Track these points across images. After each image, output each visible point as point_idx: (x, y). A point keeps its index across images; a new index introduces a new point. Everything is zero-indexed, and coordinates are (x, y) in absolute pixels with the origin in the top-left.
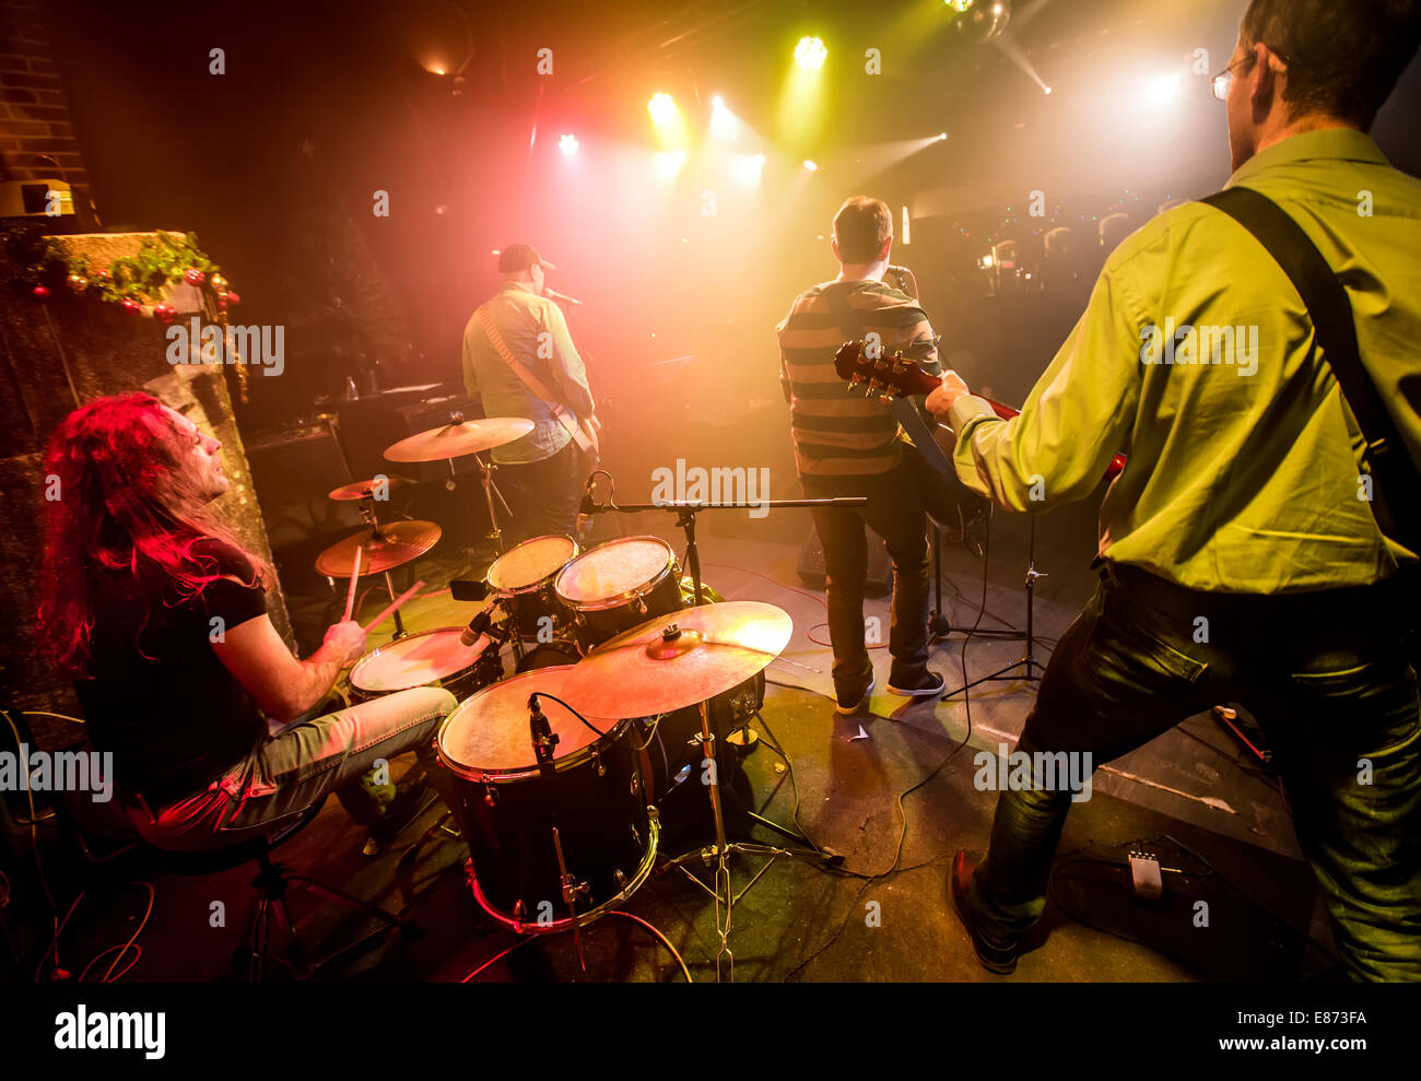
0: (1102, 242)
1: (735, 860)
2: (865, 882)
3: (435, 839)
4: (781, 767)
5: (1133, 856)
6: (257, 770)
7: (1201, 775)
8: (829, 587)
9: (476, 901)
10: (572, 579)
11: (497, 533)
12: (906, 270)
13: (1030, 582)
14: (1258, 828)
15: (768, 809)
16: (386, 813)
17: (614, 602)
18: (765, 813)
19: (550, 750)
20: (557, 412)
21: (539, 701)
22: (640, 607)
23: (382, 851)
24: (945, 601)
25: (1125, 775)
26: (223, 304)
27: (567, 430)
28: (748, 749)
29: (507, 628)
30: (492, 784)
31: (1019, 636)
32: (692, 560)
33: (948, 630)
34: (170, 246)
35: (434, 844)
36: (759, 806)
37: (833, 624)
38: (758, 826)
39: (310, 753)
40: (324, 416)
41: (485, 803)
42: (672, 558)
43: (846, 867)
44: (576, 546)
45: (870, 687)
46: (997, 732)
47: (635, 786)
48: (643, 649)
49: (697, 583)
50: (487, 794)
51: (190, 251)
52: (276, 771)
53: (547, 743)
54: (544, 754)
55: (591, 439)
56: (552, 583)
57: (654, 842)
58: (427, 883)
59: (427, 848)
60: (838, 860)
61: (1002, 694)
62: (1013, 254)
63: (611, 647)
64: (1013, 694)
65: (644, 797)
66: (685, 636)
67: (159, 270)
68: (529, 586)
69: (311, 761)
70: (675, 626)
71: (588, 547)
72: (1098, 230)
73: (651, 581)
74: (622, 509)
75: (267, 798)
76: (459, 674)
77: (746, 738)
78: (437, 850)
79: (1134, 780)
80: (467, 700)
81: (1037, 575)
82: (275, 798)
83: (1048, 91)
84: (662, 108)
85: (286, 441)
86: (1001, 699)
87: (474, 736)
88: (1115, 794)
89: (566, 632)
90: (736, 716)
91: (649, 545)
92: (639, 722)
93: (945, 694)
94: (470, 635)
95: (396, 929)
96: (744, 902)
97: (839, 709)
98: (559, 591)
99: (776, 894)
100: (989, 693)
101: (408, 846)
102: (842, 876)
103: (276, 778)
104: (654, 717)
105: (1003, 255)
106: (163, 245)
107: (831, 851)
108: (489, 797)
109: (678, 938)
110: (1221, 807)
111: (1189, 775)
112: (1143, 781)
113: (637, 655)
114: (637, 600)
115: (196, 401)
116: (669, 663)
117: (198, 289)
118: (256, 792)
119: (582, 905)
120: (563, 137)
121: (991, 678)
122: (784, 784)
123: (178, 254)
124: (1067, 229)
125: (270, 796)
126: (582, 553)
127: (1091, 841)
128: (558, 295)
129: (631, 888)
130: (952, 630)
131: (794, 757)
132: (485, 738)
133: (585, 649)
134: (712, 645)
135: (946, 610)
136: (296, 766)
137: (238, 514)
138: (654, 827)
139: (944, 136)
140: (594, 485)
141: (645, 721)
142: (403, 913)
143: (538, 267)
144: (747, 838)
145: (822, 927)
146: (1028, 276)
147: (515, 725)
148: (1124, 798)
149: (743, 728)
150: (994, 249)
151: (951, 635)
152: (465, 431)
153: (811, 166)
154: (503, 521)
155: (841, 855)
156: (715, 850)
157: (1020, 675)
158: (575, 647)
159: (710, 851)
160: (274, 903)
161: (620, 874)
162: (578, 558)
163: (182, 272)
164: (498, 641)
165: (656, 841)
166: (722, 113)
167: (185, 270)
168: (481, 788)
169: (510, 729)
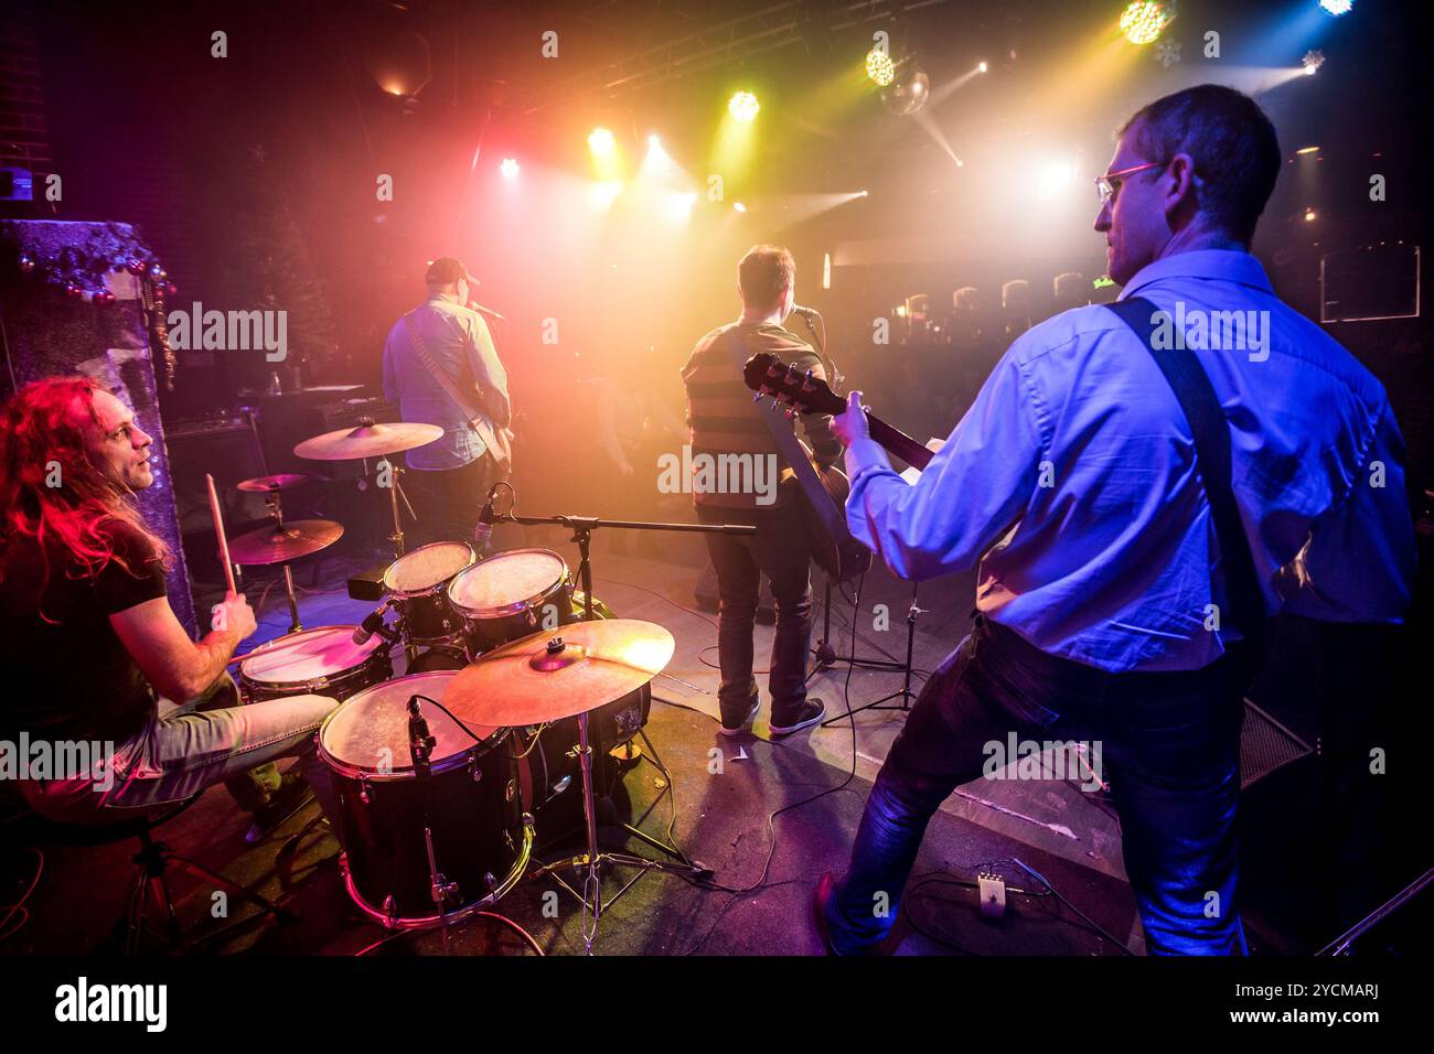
0: (1004, 304)
1: (607, 870)
2: (732, 896)
3: (317, 831)
4: (661, 783)
5: (983, 877)
6: (147, 752)
7: (1050, 804)
8: (722, 611)
9: (348, 893)
10: (466, 586)
11: (399, 536)
12: (814, 312)
13: (912, 617)
14: (1095, 853)
15: (645, 823)
16: (270, 802)
17: (506, 612)
18: (640, 827)
19: (426, 752)
20: (475, 422)
21: (418, 703)
22: (529, 617)
23: (265, 839)
24: (833, 631)
25: (984, 802)
26: (160, 294)
27: (482, 441)
28: (631, 763)
29: (399, 629)
30: (368, 781)
31: (900, 668)
32: (584, 575)
33: (832, 658)
34: (116, 235)
35: (315, 836)
36: (636, 820)
37: (722, 646)
38: (633, 838)
39: (199, 744)
40: (246, 408)
41: (360, 800)
42: (566, 571)
43: (715, 881)
44: (473, 554)
45: (754, 710)
46: (871, 759)
47: (510, 794)
48: (526, 660)
49: (588, 598)
50: (362, 791)
51: (134, 242)
52: (164, 756)
53: (422, 745)
54: (420, 757)
55: (505, 451)
56: (446, 589)
57: (527, 848)
58: (305, 873)
59: (308, 839)
60: (708, 875)
61: (880, 722)
62: (924, 307)
63: (497, 656)
64: (887, 723)
65: (521, 804)
66: (569, 651)
67: (103, 257)
68: (424, 590)
69: (198, 752)
70: (559, 639)
71: (486, 556)
72: (1001, 293)
73: (543, 593)
74: (521, 521)
75: (152, 781)
76: (347, 671)
77: (629, 753)
78: (318, 841)
79: (991, 807)
80: (352, 698)
81: (919, 611)
82: (159, 783)
83: (960, 163)
84: (601, 142)
85: (206, 430)
86: (877, 728)
87: (355, 733)
88: (972, 820)
89: (457, 638)
90: (620, 731)
91: (543, 558)
92: (521, 730)
93: (824, 721)
94: (362, 635)
95: (272, 915)
96: (612, 910)
97: (722, 728)
98: (451, 597)
99: (645, 904)
100: (867, 721)
101: (288, 837)
102: (711, 890)
103: (163, 763)
104: (537, 726)
105: (916, 307)
106: (110, 234)
107: (701, 865)
108: (364, 794)
109: (545, 941)
110: (1065, 833)
111: (1040, 803)
112: (999, 808)
113: (521, 665)
114: (527, 611)
115: (123, 385)
116: (550, 675)
117: (138, 278)
118: (142, 774)
119: (451, 904)
120: (506, 161)
121: (870, 707)
122: (663, 799)
123: (123, 244)
124: (974, 290)
125: (155, 780)
126: (479, 562)
127: (947, 863)
128: (482, 308)
129: (500, 891)
130: (838, 659)
131: (675, 773)
132: (367, 736)
133: (473, 656)
134: (594, 660)
135: (834, 640)
136: (183, 755)
137: (152, 498)
138: (529, 833)
139: (865, 193)
140: (495, 495)
141: (528, 730)
142: (280, 899)
143: (464, 282)
144: (621, 849)
145: (686, 936)
146: (937, 329)
147: (395, 724)
148: (981, 823)
149: (626, 743)
150: (907, 301)
151: (837, 664)
152: (374, 433)
153: (740, 207)
154: (407, 525)
155: (711, 869)
156: (586, 859)
157: (897, 705)
158: (464, 653)
159: (581, 860)
160: (153, 881)
161: (491, 876)
162: (474, 566)
163: (125, 262)
164: (389, 642)
165: (529, 847)
166: (657, 151)
167: (128, 259)
168: (356, 784)
169: (390, 729)
